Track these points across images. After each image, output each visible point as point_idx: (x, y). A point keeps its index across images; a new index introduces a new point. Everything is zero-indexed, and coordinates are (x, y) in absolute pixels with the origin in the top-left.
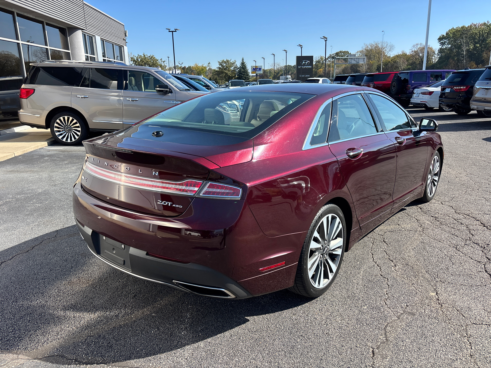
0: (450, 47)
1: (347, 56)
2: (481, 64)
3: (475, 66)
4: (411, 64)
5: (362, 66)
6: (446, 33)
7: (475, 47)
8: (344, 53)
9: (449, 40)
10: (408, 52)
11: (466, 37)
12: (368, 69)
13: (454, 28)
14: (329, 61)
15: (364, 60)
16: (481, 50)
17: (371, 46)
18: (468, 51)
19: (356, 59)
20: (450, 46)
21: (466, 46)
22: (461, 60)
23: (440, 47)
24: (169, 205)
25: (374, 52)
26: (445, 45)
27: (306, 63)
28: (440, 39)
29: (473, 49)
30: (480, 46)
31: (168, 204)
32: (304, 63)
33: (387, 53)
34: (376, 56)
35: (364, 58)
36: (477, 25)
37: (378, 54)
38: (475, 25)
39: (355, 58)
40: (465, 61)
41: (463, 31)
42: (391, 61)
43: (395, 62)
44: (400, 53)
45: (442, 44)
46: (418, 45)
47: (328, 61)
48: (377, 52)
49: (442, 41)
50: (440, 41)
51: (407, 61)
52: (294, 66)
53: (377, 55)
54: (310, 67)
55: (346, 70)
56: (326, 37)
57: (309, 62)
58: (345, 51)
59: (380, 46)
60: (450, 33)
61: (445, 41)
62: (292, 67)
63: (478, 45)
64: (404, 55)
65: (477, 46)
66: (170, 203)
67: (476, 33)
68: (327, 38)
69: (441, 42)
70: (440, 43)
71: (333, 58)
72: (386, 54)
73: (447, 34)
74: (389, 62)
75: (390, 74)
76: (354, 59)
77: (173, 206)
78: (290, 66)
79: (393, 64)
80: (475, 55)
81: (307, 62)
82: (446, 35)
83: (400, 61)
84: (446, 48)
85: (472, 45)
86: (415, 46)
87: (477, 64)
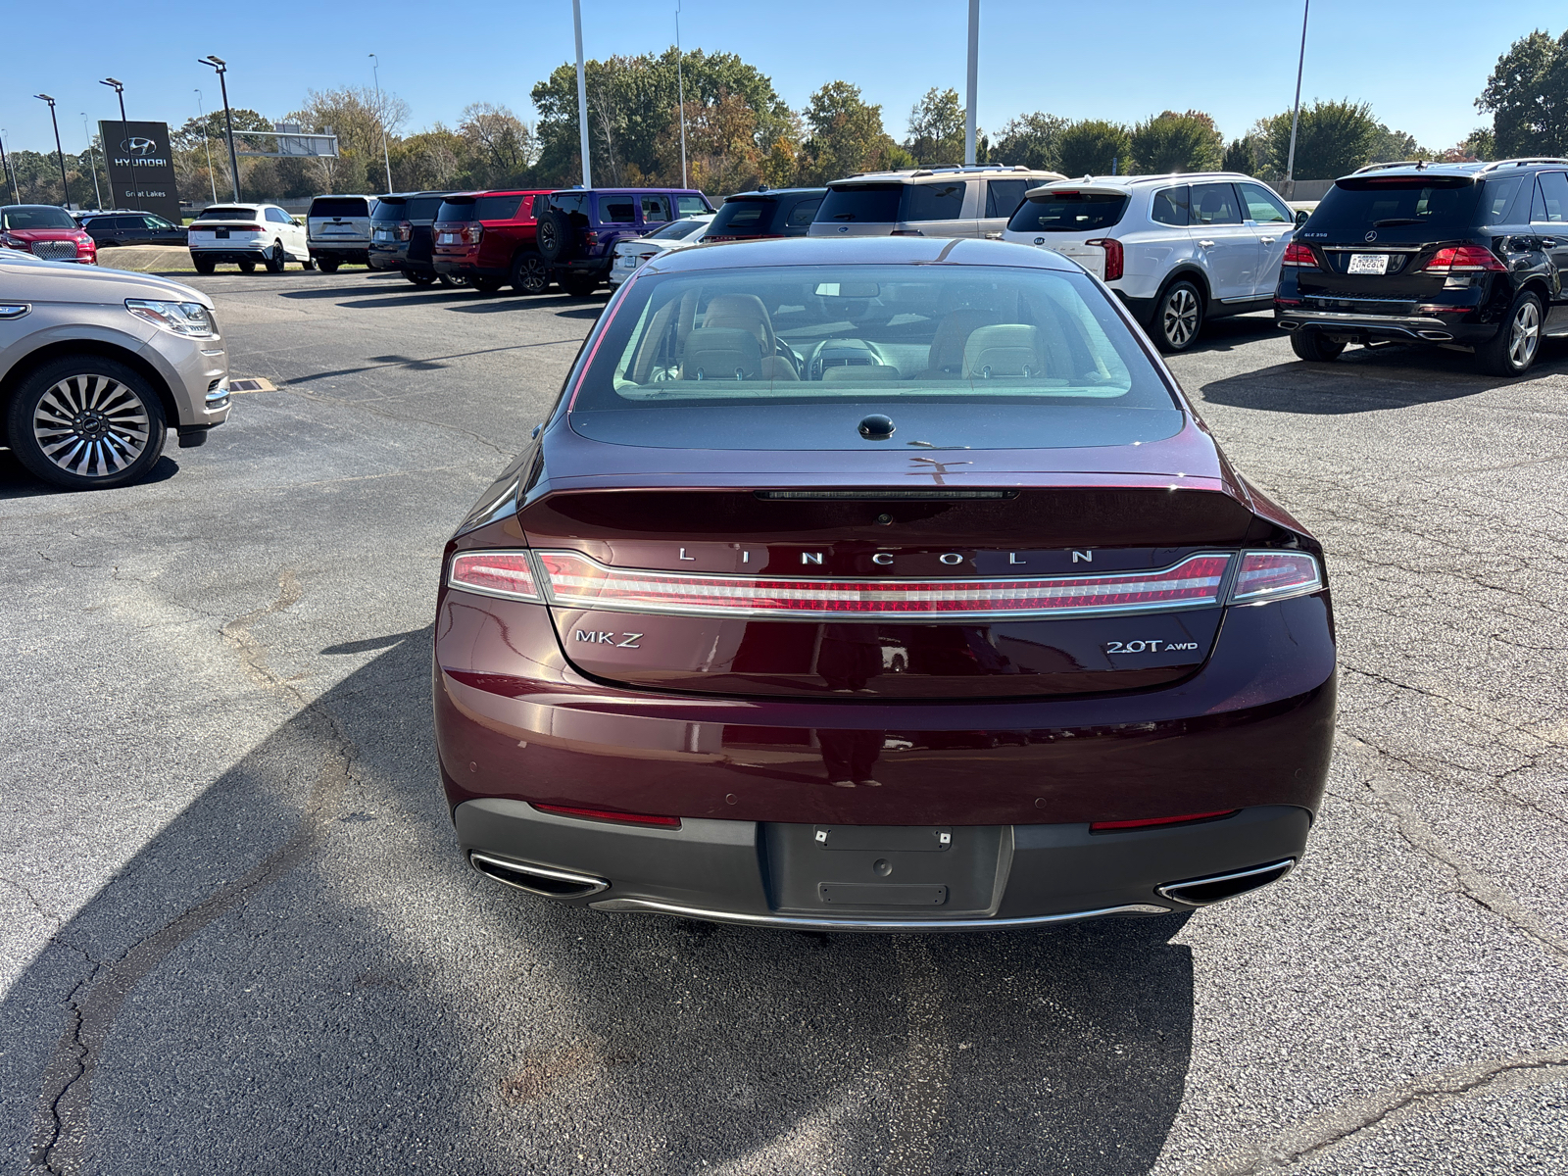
0: (568, 120)
1: (254, 129)
2: (653, 173)
3: (639, 177)
4: (471, 166)
5: (315, 166)
6: (551, 78)
7: (632, 125)
8: (241, 118)
9: (561, 99)
10: (454, 128)
11: (605, 94)
12: (339, 176)
13: (570, 65)
14: (189, 141)
15: (332, 147)
16: (648, 132)
17: (334, 100)
18: (615, 132)
19: (303, 141)
20: (566, 116)
21: (610, 120)
22: (603, 159)
23: (542, 118)
24: (1154, 649)
25: (346, 120)
26: (554, 115)
27: (141, 149)
28: (538, 95)
29: (629, 128)
30: (644, 121)
31: (1149, 646)
32: (133, 146)
33: (389, 126)
34: (357, 134)
35: (329, 139)
36: (627, 61)
37: (361, 126)
38: (622, 62)
39: (299, 137)
40: (613, 163)
41: (595, 74)
42: (410, 151)
43: (421, 156)
44: (432, 130)
45: (547, 109)
46: (480, 109)
47: (186, 142)
48: (358, 120)
49: (543, 102)
50: (537, 101)
51: (457, 154)
52: (49, 156)
53: (358, 129)
54: (160, 162)
55: (263, 174)
56: (222, 60)
57: (153, 143)
58: (244, 112)
59: (362, 102)
60: (562, 78)
61: (552, 100)
62: (41, 160)
63: (639, 119)
64: (442, 138)
65: (636, 122)
66: (1154, 643)
67: (628, 85)
68: (223, 64)
69: (543, 105)
70: (540, 107)
71: (199, 131)
72: (386, 130)
73: (553, 80)
74: (404, 155)
75: (522, 196)
76: (297, 140)
77: (1168, 648)
78: (33, 155)
79: (417, 165)
80: (636, 145)
81: (146, 145)
82: (551, 83)
83: (438, 155)
84: (557, 121)
85: (624, 118)
86: (472, 112)
87: (646, 171)
